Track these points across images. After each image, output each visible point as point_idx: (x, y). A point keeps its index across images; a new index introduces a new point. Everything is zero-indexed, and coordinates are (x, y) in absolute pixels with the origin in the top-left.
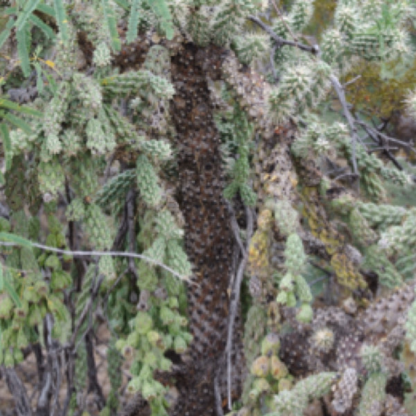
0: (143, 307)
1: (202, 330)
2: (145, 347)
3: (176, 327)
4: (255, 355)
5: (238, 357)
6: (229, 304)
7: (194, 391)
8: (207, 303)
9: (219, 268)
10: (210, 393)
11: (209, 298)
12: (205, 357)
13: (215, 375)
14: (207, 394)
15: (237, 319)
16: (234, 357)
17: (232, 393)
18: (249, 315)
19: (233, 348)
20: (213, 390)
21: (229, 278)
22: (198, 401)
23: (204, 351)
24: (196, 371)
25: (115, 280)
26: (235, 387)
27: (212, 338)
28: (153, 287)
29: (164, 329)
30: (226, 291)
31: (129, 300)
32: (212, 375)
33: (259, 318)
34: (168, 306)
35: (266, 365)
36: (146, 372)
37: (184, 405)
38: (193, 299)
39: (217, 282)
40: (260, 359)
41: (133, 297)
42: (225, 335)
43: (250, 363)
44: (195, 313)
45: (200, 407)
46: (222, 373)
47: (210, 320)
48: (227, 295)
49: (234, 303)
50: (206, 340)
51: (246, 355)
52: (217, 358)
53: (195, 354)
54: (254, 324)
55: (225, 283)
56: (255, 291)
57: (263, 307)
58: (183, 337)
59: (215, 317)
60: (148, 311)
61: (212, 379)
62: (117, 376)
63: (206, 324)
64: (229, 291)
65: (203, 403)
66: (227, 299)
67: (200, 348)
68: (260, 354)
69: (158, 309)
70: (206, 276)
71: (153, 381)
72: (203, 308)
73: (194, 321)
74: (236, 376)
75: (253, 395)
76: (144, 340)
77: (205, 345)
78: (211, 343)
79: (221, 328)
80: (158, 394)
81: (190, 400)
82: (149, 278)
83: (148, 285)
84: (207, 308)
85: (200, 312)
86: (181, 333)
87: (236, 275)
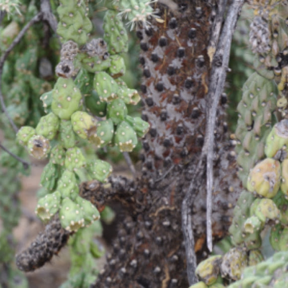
0: (66, 69)
1: (164, 118)
2: (68, 140)
3: (120, 108)
4: (254, 157)
5: (225, 164)
6: (210, 73)
7: (148, 223)
8: (172, 72)
9: (194, 11)
10: (175, 227)
11: (176, 63)
12: (167, 165)
13: (183, 196)
14: (169, 227)
15: (223, 101)
16: (217, 164)
17: (213, 226)
18: (246, 90)
19: (216, 150)
20: (180, 222)
21: (212, 29)
22: (153, 239)
23: (166, 154)
24: (151, 189)
25: (15, 36)
26: (217, 216)
27: (179, 132)
28: (84, 38)
29: (100, 110)
30: (205, 53)
31: (37, 74)
32: (179, 195)
33: (263, 95)
34: (107, 70)
35: (274, 174)
36: (67, 183)
37: (128, 248)
38: (150, 65)
39: (192, 36)
40: (262, 164)
41: (45, 68)
42: (203, 128)
43: (247, 172)
44: (151, 88)
45: (157, 252)
46: (195, 192)
47: (178, 101)
48: (207, 58)
49: (220, 73)
50: (169, 136)
51: (239, 160)
52: (186, 166)
53: (150, 159)
54: (255, 104)
55: (204, 37)
56: (259, 43)
57: (270, 74)
58: (131, 124)
59: (185, 95)
60: (74, 78)
61: (179, 203)
62: (13, 208)
63: (170, 108)
64: (211, 51)
65: (161, 244)
66: (207, 66)
67: (159, 150)
68: (264, 157)
69: (92, 75)
70: (173, 26)
71: (79, 199)
72: (165, 80)
73: (150, 103)
74: (219, 198)
75: (249, 226)
76: (66, 128)
77: (167, 144)
78: (178, 141)
79: (195, 115)
80: (88, 222)
81: (139, 239)
82: (78, 21)
83: (76, 33)
84: (172, 82)
85: (160, 88)
86: (128, 117)
87: (223, 24)
